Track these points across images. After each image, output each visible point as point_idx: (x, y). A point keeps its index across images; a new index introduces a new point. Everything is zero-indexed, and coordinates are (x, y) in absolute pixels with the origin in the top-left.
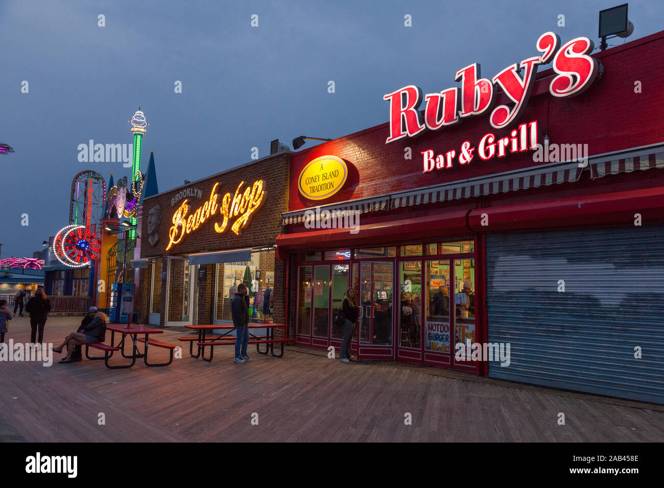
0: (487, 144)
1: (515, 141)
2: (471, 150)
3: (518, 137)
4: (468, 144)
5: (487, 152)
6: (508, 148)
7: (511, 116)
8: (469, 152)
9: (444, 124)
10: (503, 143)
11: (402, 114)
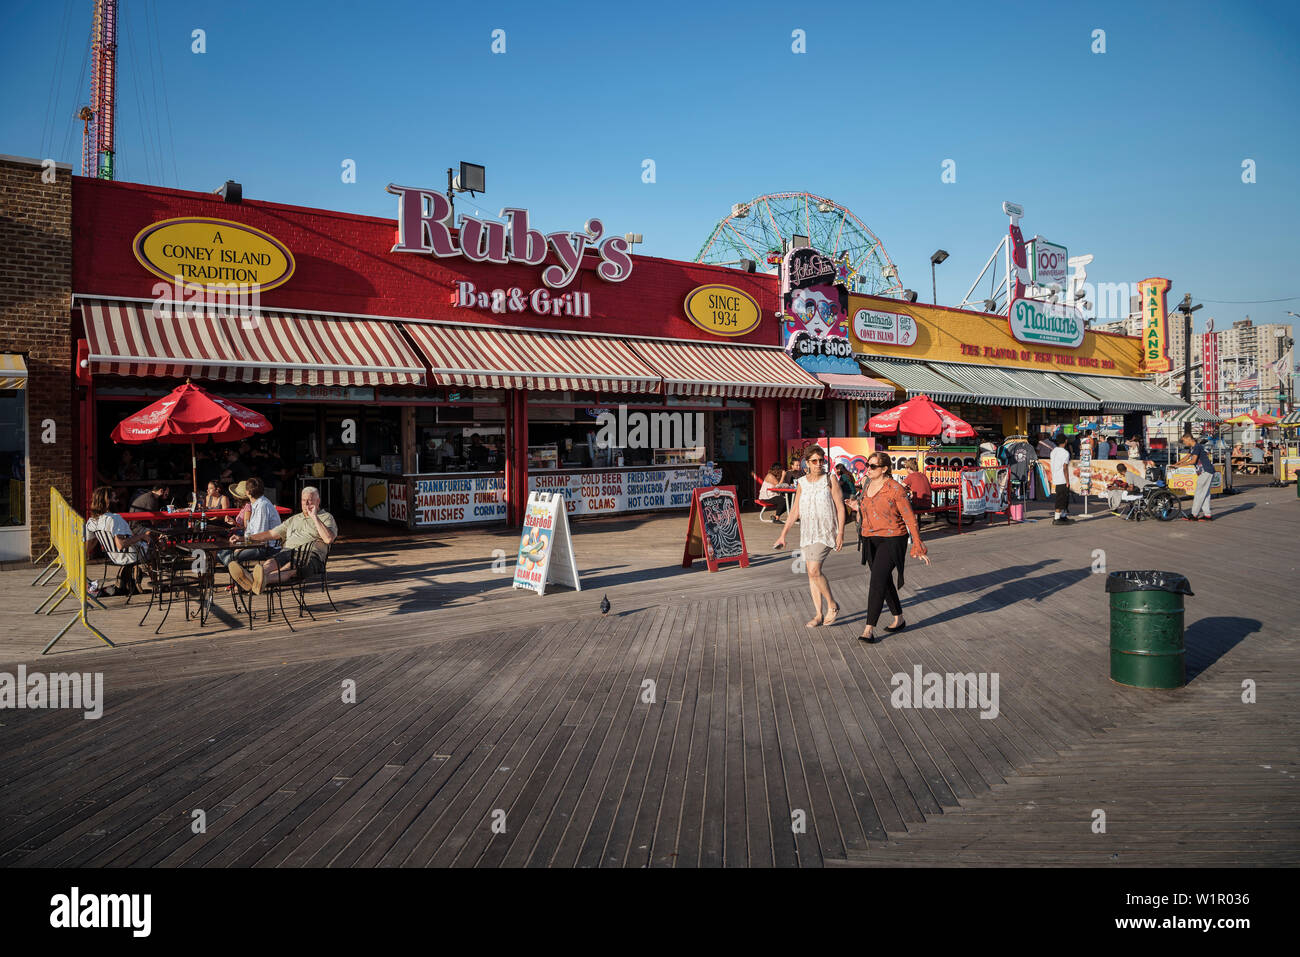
0: (541, 298)
1: (569, 305)
2: (523, 299)
3: (573, 301)
4: (520, 292)
5: (541, 307)
6: (563, 309)
7: (566, 280)
8: (520, 301)
9: (488, 258)
10: (558, 303)
11: (423, 222)
